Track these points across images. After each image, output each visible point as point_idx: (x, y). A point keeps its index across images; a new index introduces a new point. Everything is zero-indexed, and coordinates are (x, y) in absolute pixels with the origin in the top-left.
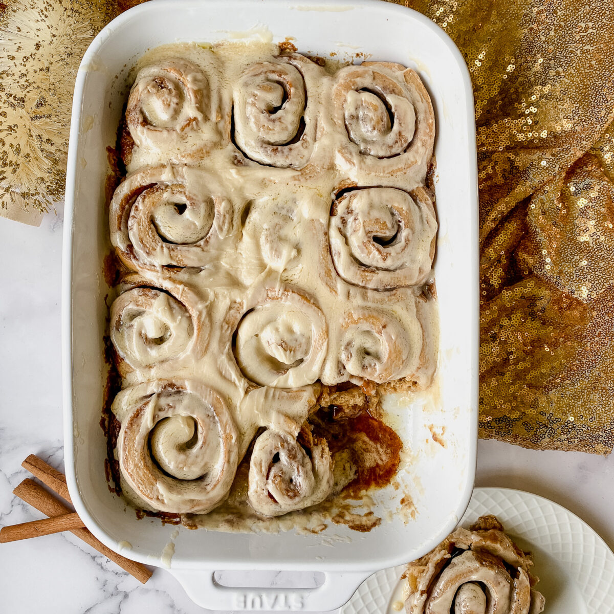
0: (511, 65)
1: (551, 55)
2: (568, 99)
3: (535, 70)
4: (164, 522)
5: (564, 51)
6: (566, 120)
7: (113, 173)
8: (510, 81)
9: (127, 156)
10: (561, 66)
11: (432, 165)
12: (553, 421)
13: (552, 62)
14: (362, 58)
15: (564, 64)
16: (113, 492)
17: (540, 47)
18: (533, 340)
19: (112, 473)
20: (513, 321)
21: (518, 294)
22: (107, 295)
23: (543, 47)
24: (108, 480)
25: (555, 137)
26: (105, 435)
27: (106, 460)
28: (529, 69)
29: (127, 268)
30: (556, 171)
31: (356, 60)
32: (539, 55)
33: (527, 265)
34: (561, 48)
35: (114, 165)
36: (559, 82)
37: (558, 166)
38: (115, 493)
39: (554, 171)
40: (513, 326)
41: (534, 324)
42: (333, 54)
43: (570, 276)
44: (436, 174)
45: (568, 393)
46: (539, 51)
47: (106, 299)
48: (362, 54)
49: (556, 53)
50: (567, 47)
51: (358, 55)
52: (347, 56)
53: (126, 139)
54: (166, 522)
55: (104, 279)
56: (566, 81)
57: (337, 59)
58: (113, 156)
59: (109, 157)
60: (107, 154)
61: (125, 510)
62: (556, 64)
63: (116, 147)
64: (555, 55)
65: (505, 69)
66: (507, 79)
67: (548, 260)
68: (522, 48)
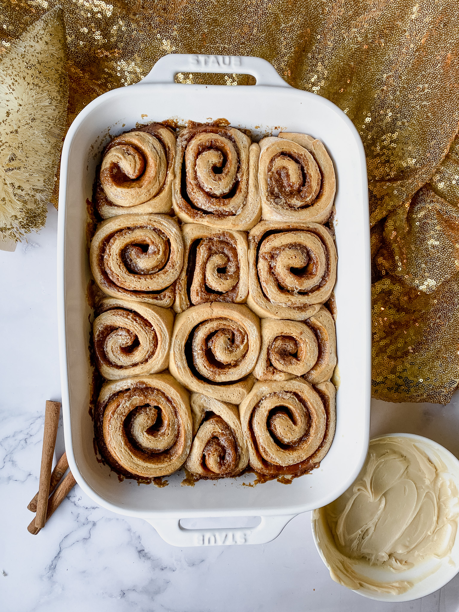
0: (368, 118)
1: (398, 110)
2: (411, 143)
3: (385, 121)
4: (139, 483)
5: (407, 107)
6: (410, 158)
7: (91, 221)
8: (367, 129)
9: (101, 207)
10: (405, 118)
11: (332, 212)
12: (407, 383)
13: (399, 115)
14: (280, 130)
15: (408, 116)
16: (100, 462)
17: (389, 104)
18: (391, 323)
19: (98, 448)
20: (376, 310)
21: (378, 289)
22: (90, 315)
23: (391, 104)
24: (96, 454)
25: (402, 171)
26: (92, 420)
27: (94, 438)
28: (382, 120)
29: (104, 294)
30: (404, 198)
31: (275, 132)
32: (389, 110)
33: (384, 268)
34: (405, 105)
35: (91, 214)
36: (404, 130)
37: (405, 194)
38: (102, 463)
39: (403, 198)
40: (376, 313)
41: (391, 311)
42: (257, 127)
43: (415, 275)
44: (335, 218)
45: (418, 362)
46: (388, 107)
47: (89, 317)
48: (279, 127)
49: (401, 108)
50: (409, 103)
51: (276, 128)
52: (268, 129)
53: (100, 194)
54: (140, 483)
55: (87, 303)
56: (410, 129)
57: (260, 131)
58: (91, 207)
59: (88, 208)
60: (86, 206)
61: (110, 476)
62: (402, 117)
63: (92, 200)
64: (400, 109)
65: (363, 120)
66: (365, 128)
67: (400, 264)
68: (376, 105)
